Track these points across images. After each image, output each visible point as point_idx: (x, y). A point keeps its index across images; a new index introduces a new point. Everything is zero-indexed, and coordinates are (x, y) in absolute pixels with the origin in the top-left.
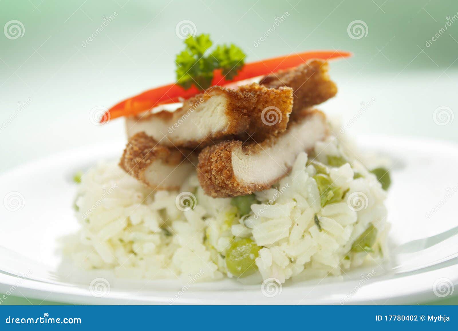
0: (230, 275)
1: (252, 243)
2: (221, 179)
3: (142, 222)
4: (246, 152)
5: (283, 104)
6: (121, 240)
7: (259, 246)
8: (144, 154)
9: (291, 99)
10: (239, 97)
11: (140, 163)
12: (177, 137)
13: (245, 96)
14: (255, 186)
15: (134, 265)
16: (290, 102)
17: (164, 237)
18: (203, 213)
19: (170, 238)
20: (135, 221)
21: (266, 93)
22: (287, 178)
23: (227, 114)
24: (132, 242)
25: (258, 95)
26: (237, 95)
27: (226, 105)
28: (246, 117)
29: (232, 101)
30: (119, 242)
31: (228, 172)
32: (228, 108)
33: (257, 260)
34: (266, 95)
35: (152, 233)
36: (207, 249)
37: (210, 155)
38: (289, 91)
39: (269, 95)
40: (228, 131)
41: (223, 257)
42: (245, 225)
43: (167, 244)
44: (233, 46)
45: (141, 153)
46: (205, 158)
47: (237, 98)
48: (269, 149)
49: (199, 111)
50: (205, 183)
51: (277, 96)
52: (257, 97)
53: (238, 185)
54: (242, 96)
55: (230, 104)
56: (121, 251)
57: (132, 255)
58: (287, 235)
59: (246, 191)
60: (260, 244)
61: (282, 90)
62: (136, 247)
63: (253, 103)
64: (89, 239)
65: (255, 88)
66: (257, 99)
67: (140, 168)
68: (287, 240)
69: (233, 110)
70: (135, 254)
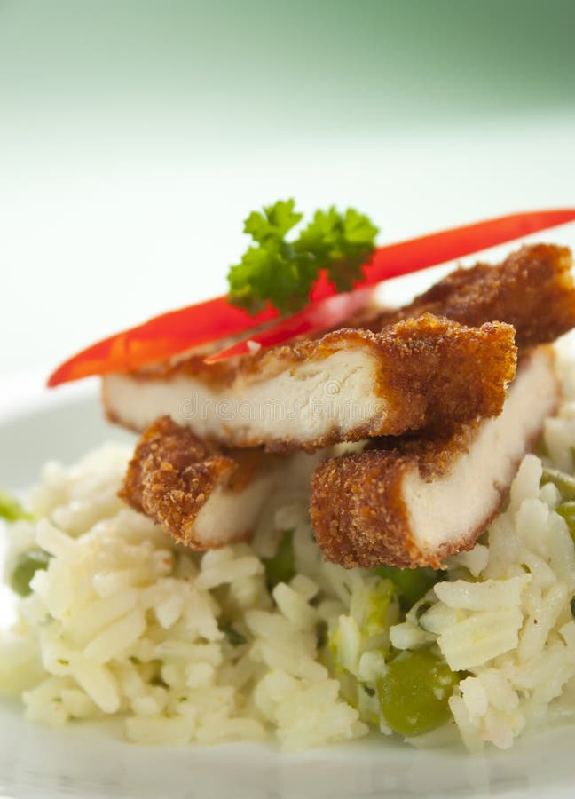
0: (385, 729)
1: (438, 663)
2: (375, 538)
3: (181, 619)
4: (427, 478)
5: (497, 362)
6: (134, 660)
7: (455, 672)
8: (188, 478)
9: (512, 351)
10: (402, 353)
11: (183, 503)
12: (246, 429)
13: (413, 349)
14: (449, 549)
15: (168, 713)
16: (512, 359)
17: (229, 647)
18: (312, 590)
19: (241, 647)
20: (166, 617)
21: (459, 341)
22: (503, 516)
23: (380, 393)
24: (158, 663)
25: (441, 346)
26: (397, 350)
27: (374, 373)
28: (419, 396)
29: (386, 364)
30: (129, 664)
31: (373, 512)
32: (380, 380)
33: (453, 703)
34: (459, 347)
35: (204, 641)
36: (332, 675)
37: (342, 483)
38: (506, 332)
39: (465, 345)
40: (382, 430)
41: (371, 692)
42: (422, 627)
43: (235, 661)
44: (351, 212)
45: (179, 475)
46: (330, 487)
47: (400, 356)
48: (464, 458)
49: (304, 377)
50: (330, 541)
51: (483, 347)
52: (440, 351)
53: (420, 555)
54: (407, 350)
55: (384, 370)
56: (135, 684)
57: (160, 690)
58: (514, 645)
59: (435, 564)
60: (455, 667)
61: (492, 332)
62: (168, 674)
63: (432, 367)
64: (64, 662)
65: (430, 328)
66: (439, 355)
67: (185, 514)
68: (514, 654)
69: (391, 382)
70: (165, 686)
